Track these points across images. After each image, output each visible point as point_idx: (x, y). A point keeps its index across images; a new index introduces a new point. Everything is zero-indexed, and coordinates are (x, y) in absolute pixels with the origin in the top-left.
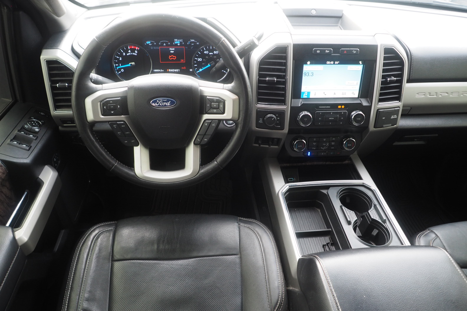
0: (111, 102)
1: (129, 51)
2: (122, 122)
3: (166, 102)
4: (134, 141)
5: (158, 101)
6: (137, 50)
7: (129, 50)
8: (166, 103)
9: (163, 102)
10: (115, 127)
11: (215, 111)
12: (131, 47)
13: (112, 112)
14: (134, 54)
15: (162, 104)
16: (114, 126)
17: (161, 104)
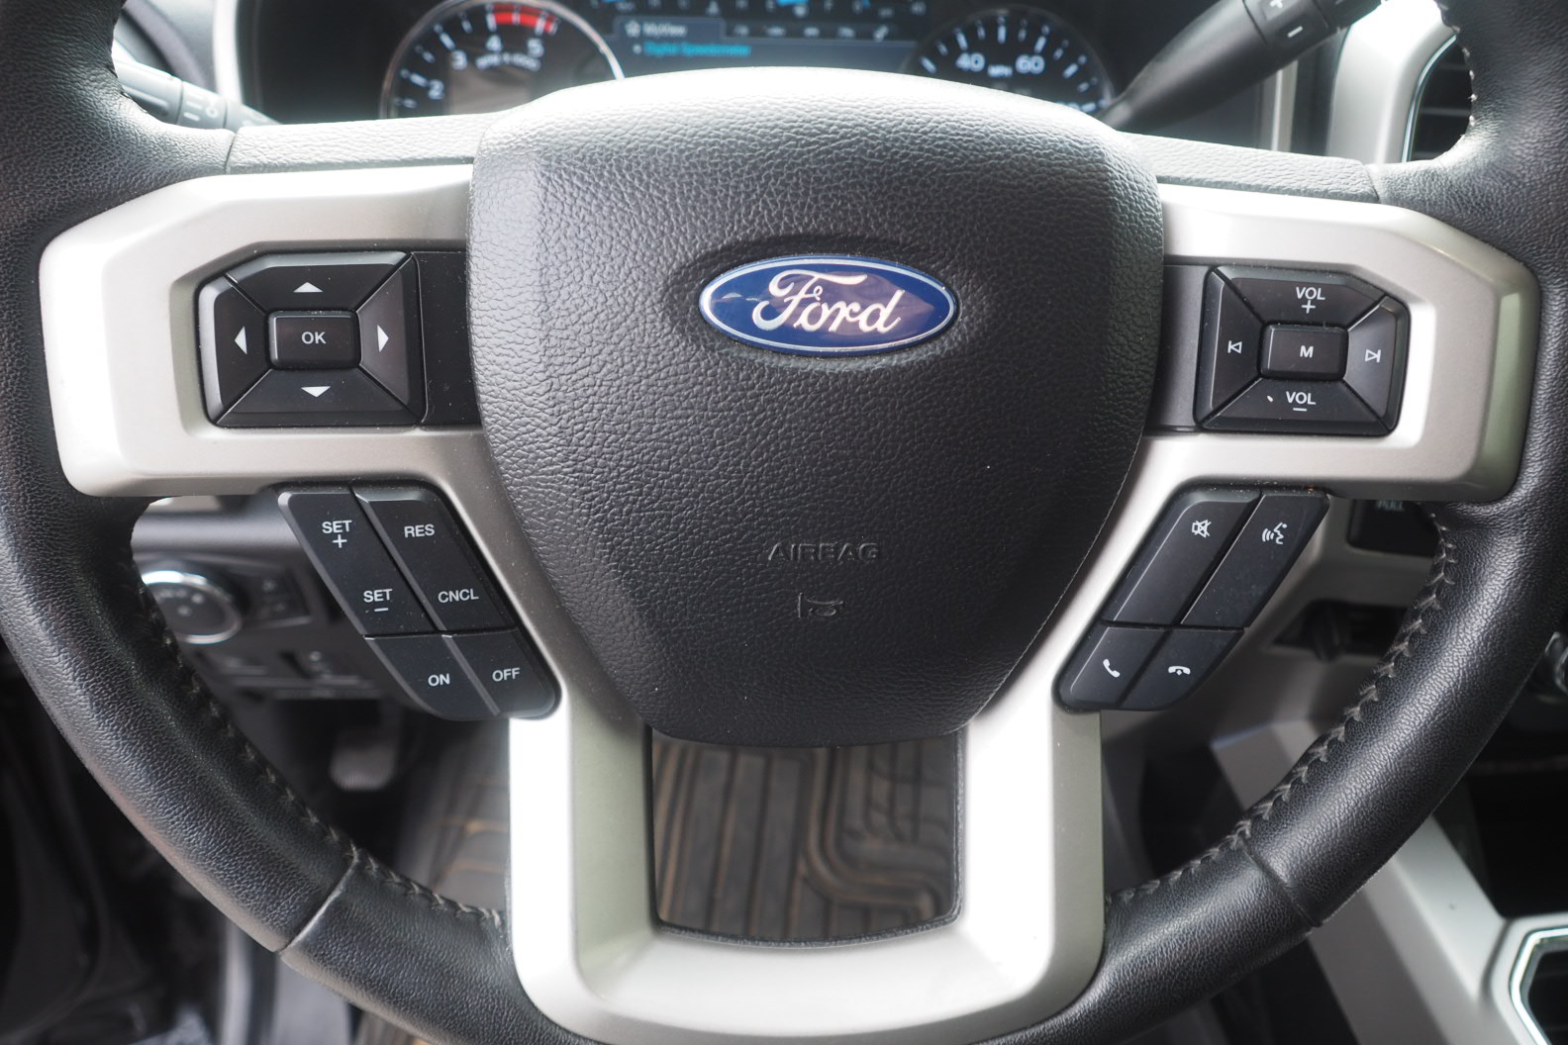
0: (307, 288)
1: (494, 43)
2: (412, 495)
3: (862, 295)
4: (515, 672)
5: (782, 286)
6: (545, 38)
7: (488, 34)
8: (855, 307)
9: (832, 294)
10: (340, 541)
11: (1301, 399)
12: (504, 17)
13: (316, 391)
14: (520, 59)
15: (814, 317)
16: (331, 527)
17: (803, 321)
